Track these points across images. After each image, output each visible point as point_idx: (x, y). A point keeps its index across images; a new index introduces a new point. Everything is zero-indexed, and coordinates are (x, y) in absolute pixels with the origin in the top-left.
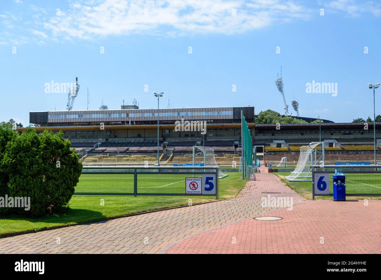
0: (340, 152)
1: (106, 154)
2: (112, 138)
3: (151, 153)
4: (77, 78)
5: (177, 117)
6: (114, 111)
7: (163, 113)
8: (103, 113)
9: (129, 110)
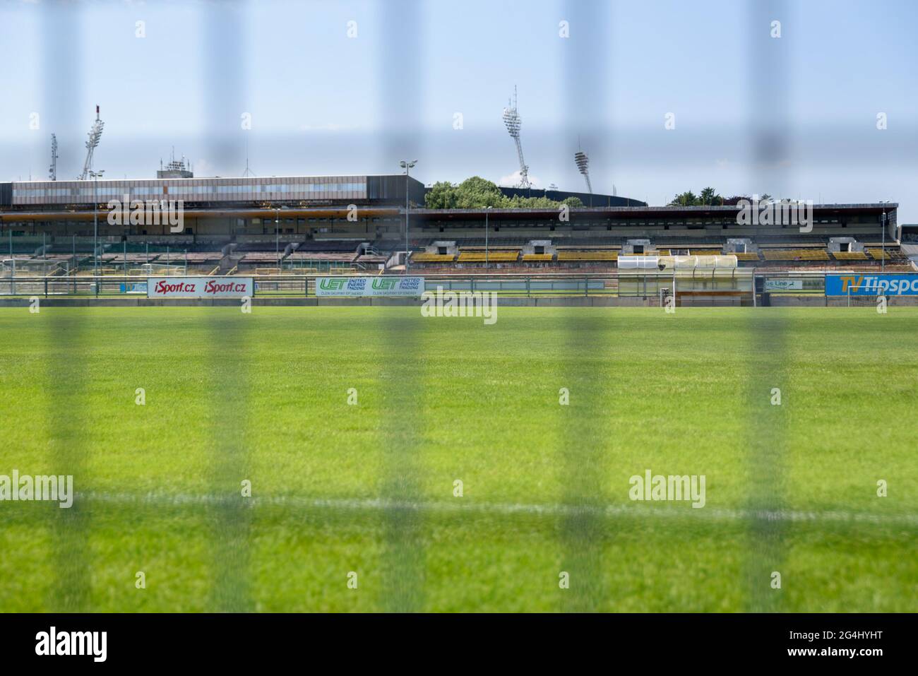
0: (547, 264)
1: (113, 266)
2: (135, 234)
3: (196, 266)
4: (98, 108)
5: (261, 194)
6: (139, 181)
7: (234, 187)
8: (118, 185)
9: (168, 181)
